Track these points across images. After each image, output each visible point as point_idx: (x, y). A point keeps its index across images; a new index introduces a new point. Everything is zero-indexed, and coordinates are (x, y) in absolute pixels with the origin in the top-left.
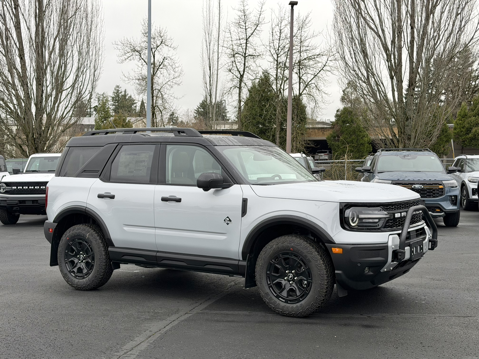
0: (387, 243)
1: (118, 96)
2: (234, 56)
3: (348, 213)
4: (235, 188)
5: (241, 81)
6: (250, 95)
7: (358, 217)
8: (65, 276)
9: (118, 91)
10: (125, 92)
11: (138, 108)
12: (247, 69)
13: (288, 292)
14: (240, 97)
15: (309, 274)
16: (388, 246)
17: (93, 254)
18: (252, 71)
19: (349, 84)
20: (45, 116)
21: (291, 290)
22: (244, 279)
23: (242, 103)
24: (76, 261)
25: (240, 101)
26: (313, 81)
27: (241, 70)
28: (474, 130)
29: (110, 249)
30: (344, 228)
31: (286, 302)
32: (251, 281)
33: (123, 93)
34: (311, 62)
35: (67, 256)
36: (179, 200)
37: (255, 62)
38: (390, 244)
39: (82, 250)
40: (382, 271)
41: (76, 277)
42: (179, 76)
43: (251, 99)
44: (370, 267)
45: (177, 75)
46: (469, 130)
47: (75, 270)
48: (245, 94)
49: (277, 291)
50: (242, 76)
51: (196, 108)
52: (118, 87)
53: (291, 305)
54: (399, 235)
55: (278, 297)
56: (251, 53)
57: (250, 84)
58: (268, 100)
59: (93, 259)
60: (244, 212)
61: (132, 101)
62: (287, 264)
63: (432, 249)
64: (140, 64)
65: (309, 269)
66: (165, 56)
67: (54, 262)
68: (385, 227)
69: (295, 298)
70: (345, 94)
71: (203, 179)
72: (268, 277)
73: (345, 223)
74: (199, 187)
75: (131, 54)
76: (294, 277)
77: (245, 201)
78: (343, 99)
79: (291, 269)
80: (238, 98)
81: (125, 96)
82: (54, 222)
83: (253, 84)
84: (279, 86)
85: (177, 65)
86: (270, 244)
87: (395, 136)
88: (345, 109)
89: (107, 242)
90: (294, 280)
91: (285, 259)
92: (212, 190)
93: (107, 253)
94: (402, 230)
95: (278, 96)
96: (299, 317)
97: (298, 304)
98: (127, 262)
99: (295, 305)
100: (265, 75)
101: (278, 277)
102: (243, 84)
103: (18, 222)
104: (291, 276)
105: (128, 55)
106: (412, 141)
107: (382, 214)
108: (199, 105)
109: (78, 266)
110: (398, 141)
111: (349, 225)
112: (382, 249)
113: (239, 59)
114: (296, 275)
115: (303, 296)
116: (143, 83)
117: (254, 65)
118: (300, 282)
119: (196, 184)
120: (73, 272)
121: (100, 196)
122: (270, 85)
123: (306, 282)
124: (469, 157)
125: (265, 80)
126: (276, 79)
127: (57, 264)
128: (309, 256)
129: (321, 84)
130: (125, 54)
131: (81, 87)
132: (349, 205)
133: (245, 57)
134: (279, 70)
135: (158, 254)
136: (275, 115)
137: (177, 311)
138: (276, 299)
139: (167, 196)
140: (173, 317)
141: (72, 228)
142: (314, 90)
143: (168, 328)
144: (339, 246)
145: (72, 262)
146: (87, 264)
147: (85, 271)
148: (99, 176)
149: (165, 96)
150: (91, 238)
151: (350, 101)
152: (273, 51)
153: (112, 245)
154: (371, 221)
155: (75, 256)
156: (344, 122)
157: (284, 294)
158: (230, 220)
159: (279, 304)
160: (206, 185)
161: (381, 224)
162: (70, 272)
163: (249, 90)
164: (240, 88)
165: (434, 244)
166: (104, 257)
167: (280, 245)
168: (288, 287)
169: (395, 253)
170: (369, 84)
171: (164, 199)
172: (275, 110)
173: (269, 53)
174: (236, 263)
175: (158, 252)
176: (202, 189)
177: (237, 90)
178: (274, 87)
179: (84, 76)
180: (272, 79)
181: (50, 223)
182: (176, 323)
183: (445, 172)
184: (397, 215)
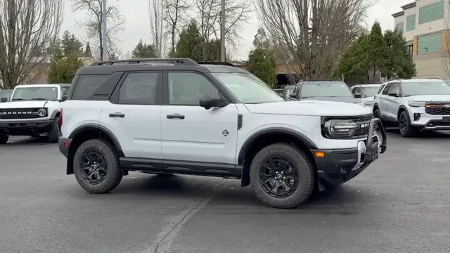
0: (357, 148)
1: (67, 39)
2: (168, 7)
3: (328, 124)
4: (230, 107)
5: (174, 28)
6: (182, 39)
7: (333, 127)
8: (80, 182)
9: (67, 35)
10: (73, 36)
11: (85, 50)
12: (178, 18)
13: (278, 189)
14: (173, 40)
15: (295, 174)
16: (357, 150)
17: (106, 163)
18: (183, 19)
19: (259, 31)
20: (17, 56)
21: (281, 187)
22: (240, 180)
23: (175, 46)
24: (90, 169)
25: (173, 44)
26: (232, 28)
27: (174, 18)
28: (354, 67)
29: (121, 159)
30: (324, 136)
31: (277, 196)
32: (246, 181)
33: (71, 37)
34: (230, 13)
35: (82, 165)
36: (183, 118)
37: (185, 12)
38: (359, 149)
39: (96, 161)
40: (352, 170)
41: (90, 182)
42: (123, 23)
43: (181, 42)
44: (344, 167)
45: (121, 21)
46: (350, 67)
47: (90, 177)
48: (177, 38)
49: (269, 189)
50: (175, 24)
51: (133, 49)
52: (67, 32)
53: (281, 199)
54: (365, 141)
55: (269, 193)
56: (181, 5)
57: (181, 30)
58: (195, 43)
59: (106, 167)
60: (240, 126)
61: (79, 44)
62: (277, 166)
63: (382, 152)
64: (89, 13)
65: (296, 170)
66: (110, 6)
67: (70, 170)
68: (355, 135)
69: (284, 193)
70: (256, 39)
71: (204, 99)
72: (261, 177)
73: (325, 133)
74: (202, 106)
75: (81, 4)
76: (283, 176)
77: (240, 117)
78: (255, 43)
79: (280, 171)
80: (171, 41)
81: (73, 39)
82: (69, 138)
83: (183, 30)
84: (204, 32)
85: (121, 14)
86: (262, 151)
87: (303, 70)
88: (256, 50)
89: (118, 153)
90: (282, 179)
91: (276, 163)
92: (212, 108)
93: (119, 162)
94: (368, 137)
95: (204, 40)
96: (287, 209)
97: (287, 198)
98: (134, 169)
99: (284, 199)
100: (192, 23)
101: (270, 177)
102: (175, 30)
103: (8, 142)
104: (280, 176)
105: (79, 5)
106: (316, 74)
107: (352, 125)
108: (136, 48)
109: (92, 174)
110: (305, 75)
111: (328, 134)
112: (353, 152)
113: (172, 9)
114: (285, 174)
115: (291, 191)
116: (93, 28)
117: (184, 14)
118: (288, 181)
119: (199, 103)
120: (88, 179)
121: (111, 116)
122: (197, 31)
123: (293, 181)
124: (363, 86)
125: (193, 28)
126: (202, 26)
127: (73, 173)
128: (296, 159)
129: (238, 31)
130: (77, 4)
131: (47, 31)
132: (328, 118)
133: (177, 8)
134: (204, 19)
135: (164, 162)
136: (201, 55)
137: (186, 208)
138: (269, 195)
139: (171, 114)
140: (186, 212)
141: (86, 142)
142: (232, 35)
143: (185, 220)
144: (321, 151)
145: (87, 171)
146: (101, 172)
147: (99, 177)
148: (109, 100)
149: (111, 40)
150: (104, 151)
151: (260, 44)
152: (199, 4)
153: (123, 156)
154: (343, 130)
155: (90, 165)
156: (256, 61)
157: (275, 190)
158: (228, 133)
159: (270, 199)
160: (207, 105)
161: (351, 133)
162: (85, 179)
163: (180, 35)
164: (173, 33)
165: (384, 148)
166: (116, 166)
167: (271, 151)
168: (278, 185)
169: (363, 155)
170: (282, 30)
171: (169, 117)
172: (202, 51)
173: (196, 5)
174: (233, 167)
175: (164, 160)
176: (203, 108)
177: (171, 35)
178: (201, 32)
179: (50, 21)
180: (198, 26)
181: (65, 139)
182: (189, 216)
183: (353, 97)
184: (363, 126)
